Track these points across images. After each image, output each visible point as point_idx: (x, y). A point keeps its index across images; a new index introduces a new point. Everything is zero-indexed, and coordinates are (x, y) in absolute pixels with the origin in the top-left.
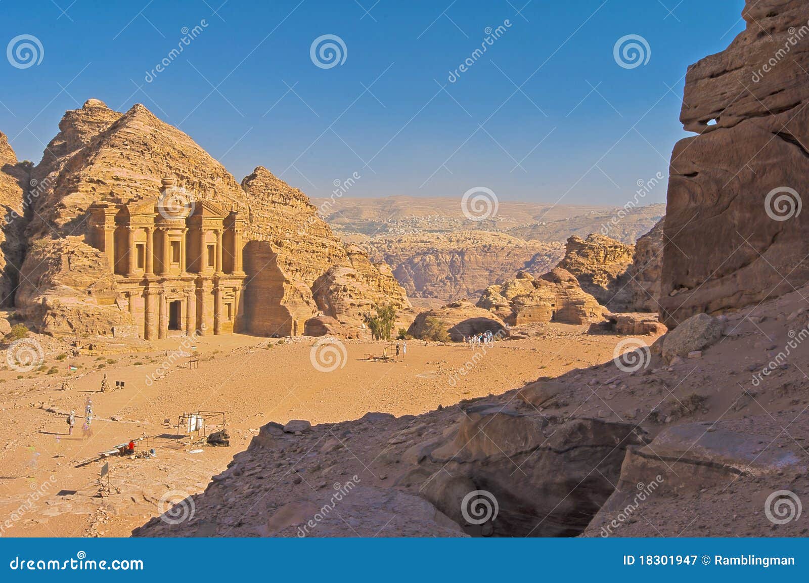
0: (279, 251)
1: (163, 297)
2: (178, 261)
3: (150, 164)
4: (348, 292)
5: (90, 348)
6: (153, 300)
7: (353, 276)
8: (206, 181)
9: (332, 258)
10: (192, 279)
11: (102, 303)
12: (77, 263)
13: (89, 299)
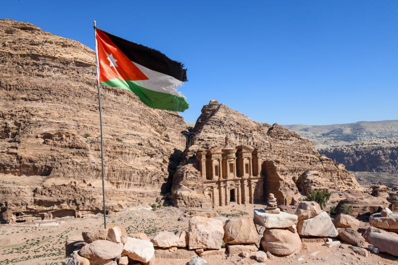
0: (278, 165)
1: (227, 187)
2: (233, 172)
3: (223, 130)
4: (314, 183)
5: (190, 214)
6: (223, 189)
7: (317, 175)
8: (248, 134)
9: (312, 163)
10: (239, 179)
11: (198, 193)
12: (190, 176)
13: (193, 192)
